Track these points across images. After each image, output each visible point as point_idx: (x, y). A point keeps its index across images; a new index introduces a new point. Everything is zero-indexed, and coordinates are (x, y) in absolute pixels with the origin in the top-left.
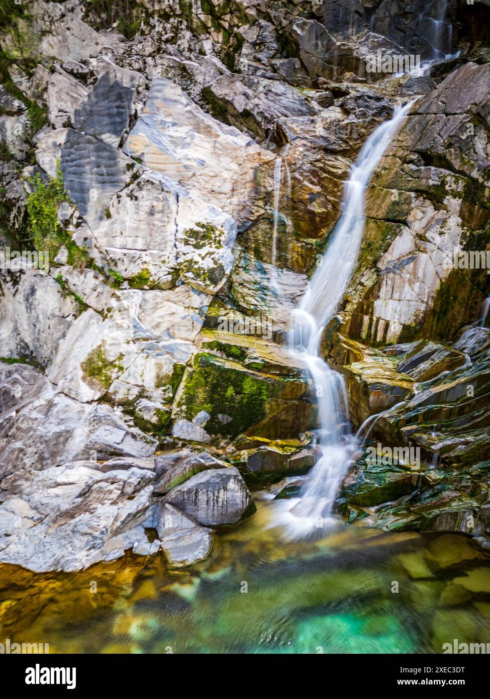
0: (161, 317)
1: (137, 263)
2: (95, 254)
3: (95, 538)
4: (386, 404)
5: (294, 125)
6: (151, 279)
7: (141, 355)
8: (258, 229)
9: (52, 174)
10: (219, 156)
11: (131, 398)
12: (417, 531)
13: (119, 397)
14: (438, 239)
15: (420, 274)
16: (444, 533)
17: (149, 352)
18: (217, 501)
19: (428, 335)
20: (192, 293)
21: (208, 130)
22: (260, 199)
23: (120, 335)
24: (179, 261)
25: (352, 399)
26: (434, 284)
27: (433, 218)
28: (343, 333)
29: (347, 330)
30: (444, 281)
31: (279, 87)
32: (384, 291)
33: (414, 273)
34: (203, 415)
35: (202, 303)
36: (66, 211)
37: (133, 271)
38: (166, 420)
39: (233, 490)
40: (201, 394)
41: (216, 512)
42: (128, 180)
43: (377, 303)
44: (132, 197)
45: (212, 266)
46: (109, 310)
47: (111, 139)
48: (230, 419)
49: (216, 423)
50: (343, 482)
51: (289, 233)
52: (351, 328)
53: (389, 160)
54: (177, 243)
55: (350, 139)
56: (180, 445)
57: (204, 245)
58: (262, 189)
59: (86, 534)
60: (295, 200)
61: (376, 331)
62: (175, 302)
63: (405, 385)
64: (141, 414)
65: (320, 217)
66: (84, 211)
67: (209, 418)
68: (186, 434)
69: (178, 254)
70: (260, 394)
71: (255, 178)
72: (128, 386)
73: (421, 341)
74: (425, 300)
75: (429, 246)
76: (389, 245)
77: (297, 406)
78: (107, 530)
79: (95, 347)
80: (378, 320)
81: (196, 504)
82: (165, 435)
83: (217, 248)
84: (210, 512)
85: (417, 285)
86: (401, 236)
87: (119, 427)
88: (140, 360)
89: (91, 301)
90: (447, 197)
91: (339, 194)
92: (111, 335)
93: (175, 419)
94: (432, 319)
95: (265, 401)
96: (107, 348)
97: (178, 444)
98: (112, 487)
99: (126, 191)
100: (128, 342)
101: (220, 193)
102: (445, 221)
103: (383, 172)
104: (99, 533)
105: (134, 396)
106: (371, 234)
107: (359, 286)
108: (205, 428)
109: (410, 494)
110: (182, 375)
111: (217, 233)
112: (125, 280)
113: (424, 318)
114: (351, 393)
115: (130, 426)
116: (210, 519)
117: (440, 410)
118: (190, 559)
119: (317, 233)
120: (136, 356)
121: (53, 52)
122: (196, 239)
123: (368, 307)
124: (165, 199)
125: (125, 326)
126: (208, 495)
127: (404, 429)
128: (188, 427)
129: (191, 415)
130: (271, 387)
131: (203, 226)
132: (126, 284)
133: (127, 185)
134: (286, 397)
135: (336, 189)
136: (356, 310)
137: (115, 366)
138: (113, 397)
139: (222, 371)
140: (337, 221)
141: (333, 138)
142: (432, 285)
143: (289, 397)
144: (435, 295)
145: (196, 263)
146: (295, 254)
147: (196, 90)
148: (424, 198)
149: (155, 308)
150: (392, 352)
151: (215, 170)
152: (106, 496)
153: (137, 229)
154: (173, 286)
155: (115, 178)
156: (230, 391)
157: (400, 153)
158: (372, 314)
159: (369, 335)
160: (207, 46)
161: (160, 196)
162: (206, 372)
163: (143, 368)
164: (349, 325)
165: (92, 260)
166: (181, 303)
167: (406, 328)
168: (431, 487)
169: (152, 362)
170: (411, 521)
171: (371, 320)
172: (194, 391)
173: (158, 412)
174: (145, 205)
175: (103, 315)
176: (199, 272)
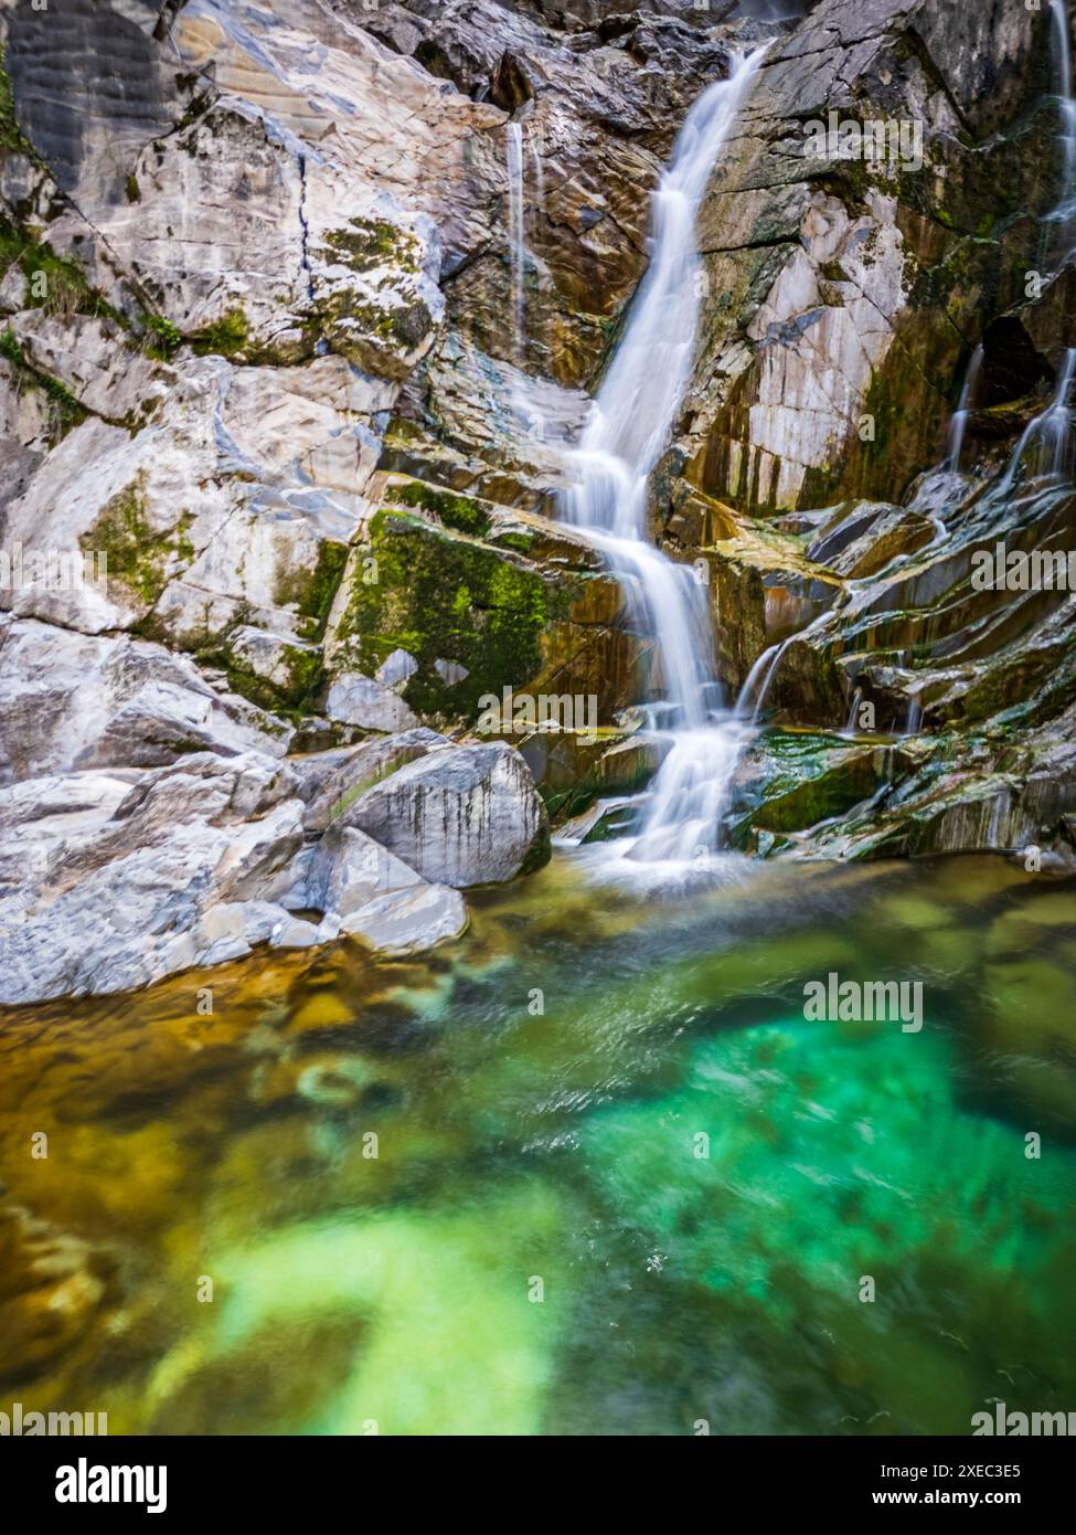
0: (282, 428)
1: (215, 295)
2: (102, 278)
3: (178, 895)
4: (797, 621)
6: (251, 338)
7: (239, 514)
8: (478, 277)
10: (385, 99)
11: (215, 628)
12: (903, 857)
13: (185, 625)
14: (863, 275)
15: (833, 352)
16: (956, 854)
17: (260, 508)
18: (468, 822)
19: (854, 492)
20: (351, 375)
21: (354, 48)
22: (480, 207)
23: (185, 463)
24: (317, 296)
25: (723, 621)
26: (859, 376)
27: (849, 231)
28: (691, 479)
29: (700, 473)
30: (877, 369)
32: (767, 385)
33: (822, 349)
34: (399, 662)
35: (376, 401)
36: (20, 178)
37: (207, 314)
38: (310, 675)
39: (503, 790)
40: (395, 607)
41: (464, 852)
42: (180, 115)
43: (756, 412)
44: (190, 147)
45: (399, 303)
46: (149, 406)
47: (136, 13)
48: (464, 673)
49: (432, 683)
50: (733, 780)
51: (545, 292)
52: (706, 470)
53: (739, 143)
54: (310, 259)
55: (653, 109)
56: (347, 738)
57: (374, 264)
58: (485, 186)
59: (152, 887)
60: (554, 219)
61: (756, 479)
62: (311, 396)
63: (829, 580)
64: (248, 658)
65: (605, 265)
66: (69, 179)
67: (415, 669)
68: (361, 713)
69: (313, 280)
70: (531, 607)
71: (467, 159)
72: (205, 598)
73: (842, 505)
74: (846, 411)
75: (846, 287)
76: (770, 287)
77: (609, 642)
78: (207, 875)
79: (118, 489)
80: (758, 455)
81: (418, 829)
82: (309, 712)
83: (406, 270)
84: (451, 849)
85: (829, 375)
86: (790, 266)
87: (194, 688)
88: (236, 527)
89: (96, 397)
90: (871, 190)
91: (641, 217)
92: (159, 459)
93: (334, 671)
94: (859, 456)
95: (541, 627)
96: (152, 493)
97: (341, 735)
98: (208, 783)
99: (176, 137)
100: (202, 484)
101: (393, 180)
102: (872, 235)
103: (729, 166)
104: (187, 881)
105: (224, 623)
106: (722, 281)
107: (714, 380)
108: (407, 697)
109: (871, 797)
110: (341, 570)
111: (403, 241)
112: (185, 340)
113: (844, 452)
114: (722, 605)
115: (220, 691)
116: (452, 871)
117: (904, 624)
118: (426, 938)
119: (601, 302)
120: (226, 517)
122: (353, 252)
123: (739, 420)
124: (272, 161)
125: (197, 437)
126: (446, 803)
127: (843, 661)
128: (365, 694)
129: (371, 659)
130: (552, 593)
131: (368, 225)
132: (187, 350)
133: (179, 127)
134: (585, 619)
135: (635, 207)
136: (715, 426)
137: (171, 547)
138: (167, 627)
139: (442, 547)
140: (641, 278)
141: (619, 101)
142: (857, 378)
143: (592, 618)
144: (863, 402)
145: (361, 296)
146: (559, 346)
148: (827, 194)
149: (264, 410)
150: (791, 525)
151: (379, 128)
152: (194, 805)
153: (208, 224)
154: (306, 357)
155: (149, 108)
156: (462, 600)
157: (761, 127)
158: (747, 437)
159: (742, 488)
161: (262, 153)
162: (405, 550)
163: (243, 549)
164: (702, 464)
165: (96, 293)
166: (325, 399)
167: (812, 474)
168: (913, 770)
169: (265, 533)
170: (890, 835)
171: (745, 451)
172: (379, 597)
173: (290, 656)
174: (227, 170)
175: (130, 424)
176: (370, 317)
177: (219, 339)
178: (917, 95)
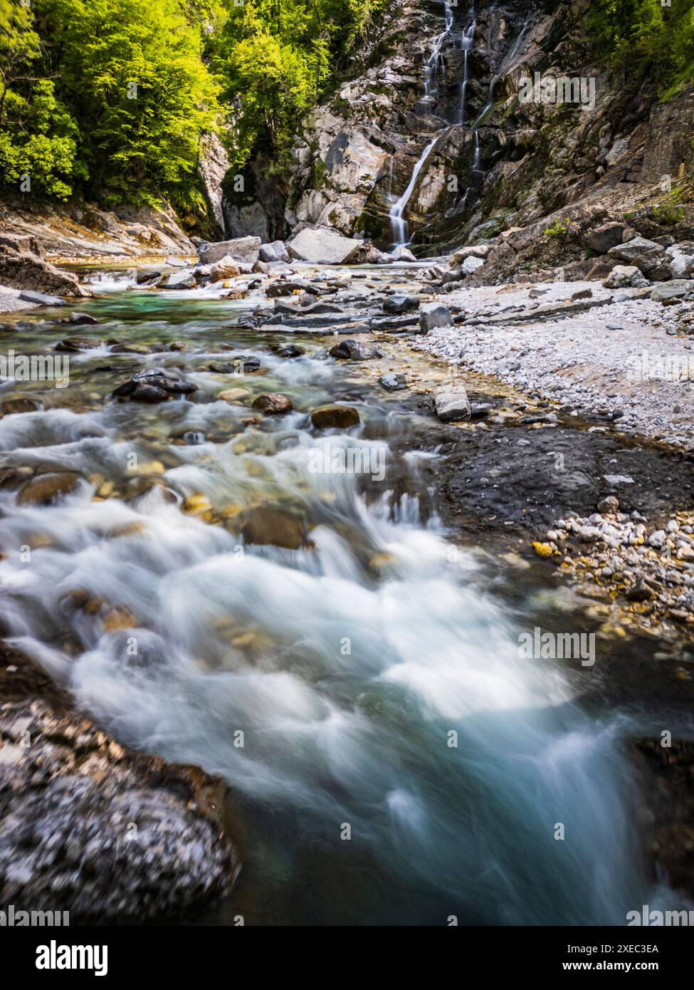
0: (352, 202)
1: (346, 185)
2: (334, 184)
5: (398, 146)
6: (350, 190)
8: (384, 179)
9: (323, 160)
10: (373, 155)
13: (338, 226)
14: (437, 177)
15: (432, 190)
17: (348, 212)
19: (435, 210)
20: (361, 195)
21: (370, 148)
22: (385, 169)
23: (340, 206)
24: (359, 185)
26: (436, 194)
27: (436, 171)
29: (410, 209)
31: (396, 135)
32: (421, 195)
33: (430, 190)
34: (363, 232)
35: (364, 198)
36: (327, 172)
37: (345, 188)
40: (363, 224)
42: (345, 162)
43: (419, 200)
44: (346, 167)
45: (369, 185)
46: (337, 199)
47: (341, 150)
51: (395, 181)
54: (358, 180)
55: (417, 150)
57: (366, 180)
58: (386, 166)
60: (398, 170)
61: (419, 209)
62: (356, 198)
64: (345, 230)
65: (404, 176)
66: (331, 171)
69: (358, 182)
70: (381, 225)
71: (384, 162)
72: (341, 223)
73: (433, 212)
74: (435, 198)
75: (435, 180)
76: (423, 180)
77: (391, 232)
79: (333, 210)
80: (420, 205)
83: (370, 181)
85: (431, 193)
86: (426, 178)
88: (345, 214)
89: (332, 199)
90: (440, 165)
91: (411, 168)
92: (338, 206)
93: (355, 232)
94: (437, 205)
96: (336, 210)
99: (344, 165)
100: (342, 209)
102: (439, 172)
107: (414, 194)
110: (357, 220)
111: (371, 177)
113: (434, 205)
121: (319, 125)
122: (364, 179)
123: (417, 200)
125: (342, 203)
131: (367, 175)
132: (342, 192)
136: (413, 201)
137: (338, 216)
139: (370, 217)
141: (412, 150)
144: (438, 197)
145: (364, 184)
146: (396, 189)
147: (369, 137)
148: (434, 166)
149: (350, 199)
151: (371, 160)
153: (347, 176)
154: (356, 192)
155: (341, 162)
156: (372, 224)
160: (374, 121)
161: (355, 166)
162: (365, 217)
163: (346, 217)
164: (411, 207)
165: (333, 186)
166: (358, 198)
167: (427, 209)
169: (349, 215)
171: (417, 206)
172: (361, 223)
173: (350, 230)
174: (350, 168)
175: (335, 202)
176: (364, 187)
177: (347, 191)
178: (451, 149)
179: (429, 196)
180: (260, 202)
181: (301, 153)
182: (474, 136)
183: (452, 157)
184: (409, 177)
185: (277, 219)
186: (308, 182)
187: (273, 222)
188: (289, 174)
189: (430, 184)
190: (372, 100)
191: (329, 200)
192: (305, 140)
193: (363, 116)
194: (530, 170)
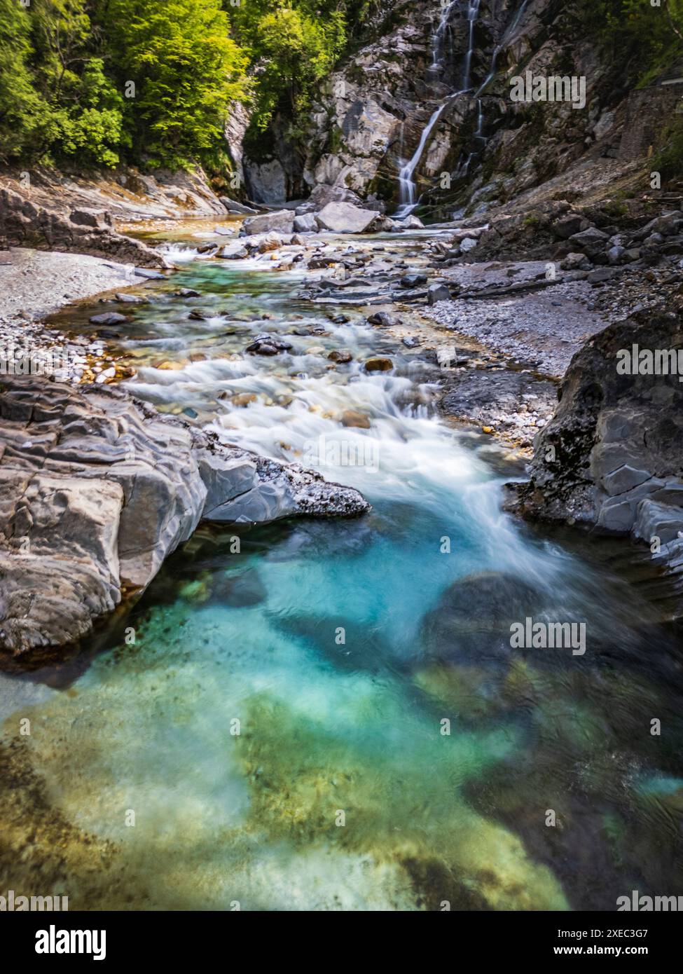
0: (366, 166)
1: (361, 150)
2: (350, 149)
5: (409, 113)
6: (364, 155)
9: (340, 126)
10: (385, 121)
13: (354, 188)
14: (444, 143)
15: (439, 154)
17: (362, 175)
20: (375, 159)
21: (383, 115)
22: (396, 135)
23: (355, 170)
24: (372, 149)
27: (443, 137)
29: (418, 172)
30: (446, 156)
31: (406, 102)
32: (429, 159)
33: (437, 154)
34: (376, 194)
35: (377, 162)
36: (343, 137)
37: (360, 152)
38: (366, 194)
40: (375, 186)
42: (360, 128)
43: (427, 163)
44: (361, 132)
45: (381, 150)
47: (356, 116)
49: (378, 196)
51: (405, 146)
54: (372, 145)
55: (425, 117)
57: (379, 145)
58: (397, 132)
60: (407, 136)
62: (370, 162)
64: (360, 192)
66: (347, 137)
69: (372, 147)
71: (396, 128)
72: (356, 185)
74: (441, 162)
75: (441, 145)
79: (348, 174)
80: (425, 169)
83: (383, 146)
85: (438, 158)
86: (434, 143)
88: (360, 177)
89: (347, 163)
90: (446, 131)
92: (353, 169)
93: (368, 194)
96: (351, 174)
99: (359, 131)
100: (357, 172)
101: (385, 132)
102: (446, 138)
105: (357, 188)
107: (423, 158)
110: (371, 182)
111: (383, 142)
115: (356, 195)
121: (336, 92)
122: (377, 144)
123: (425, 164)
125: (357, 167)
128: (371, 197)
129: (373, 193)
131: (379, 140)
132: (357, 157)
135: (419, 132)
136: (421, 165)
137: (353, 179)
138: (352, 188)
139: (382, 180)
141: (420, 116)
142: (443, 158)
144: (443, 161)
145: (377, 149)
146: (406, 153)
147: (381, 103)
148: (441, 132)
149: (364, 163)
151: (384, 126)
153: (361, 141)
154: (369, 157)
155: (357, 128)
156: (383, 186)
158: (424, 167)
159: (424, 173)
160: (386, 88)
161: (368, 132)
162: (378, 180)
163: (360, 180)
164: (419, 170)
167: (435, 170)
169: (363, 178)
173: (364, 192)
174: (364, 134)
175: (350, 165)
176: (377, 152)
177: (361, 156)
178: (456, 116)
179: (436, 160)
180: (278, 159)
181: (319, 118)
182: (477, 104)
183: (457, 124)
184: (418, 142)
185: (295, 176)
186: (326, 146)
187: (291, 179)
188: (308, 137)
189: (436, 149)
190: (385, 68)
191: (345, 164)
192: (322, 105)
193: (376, 83)
194: (527, 138)
